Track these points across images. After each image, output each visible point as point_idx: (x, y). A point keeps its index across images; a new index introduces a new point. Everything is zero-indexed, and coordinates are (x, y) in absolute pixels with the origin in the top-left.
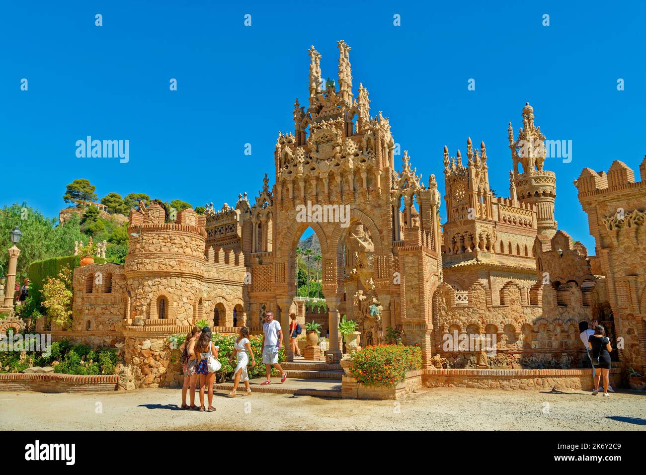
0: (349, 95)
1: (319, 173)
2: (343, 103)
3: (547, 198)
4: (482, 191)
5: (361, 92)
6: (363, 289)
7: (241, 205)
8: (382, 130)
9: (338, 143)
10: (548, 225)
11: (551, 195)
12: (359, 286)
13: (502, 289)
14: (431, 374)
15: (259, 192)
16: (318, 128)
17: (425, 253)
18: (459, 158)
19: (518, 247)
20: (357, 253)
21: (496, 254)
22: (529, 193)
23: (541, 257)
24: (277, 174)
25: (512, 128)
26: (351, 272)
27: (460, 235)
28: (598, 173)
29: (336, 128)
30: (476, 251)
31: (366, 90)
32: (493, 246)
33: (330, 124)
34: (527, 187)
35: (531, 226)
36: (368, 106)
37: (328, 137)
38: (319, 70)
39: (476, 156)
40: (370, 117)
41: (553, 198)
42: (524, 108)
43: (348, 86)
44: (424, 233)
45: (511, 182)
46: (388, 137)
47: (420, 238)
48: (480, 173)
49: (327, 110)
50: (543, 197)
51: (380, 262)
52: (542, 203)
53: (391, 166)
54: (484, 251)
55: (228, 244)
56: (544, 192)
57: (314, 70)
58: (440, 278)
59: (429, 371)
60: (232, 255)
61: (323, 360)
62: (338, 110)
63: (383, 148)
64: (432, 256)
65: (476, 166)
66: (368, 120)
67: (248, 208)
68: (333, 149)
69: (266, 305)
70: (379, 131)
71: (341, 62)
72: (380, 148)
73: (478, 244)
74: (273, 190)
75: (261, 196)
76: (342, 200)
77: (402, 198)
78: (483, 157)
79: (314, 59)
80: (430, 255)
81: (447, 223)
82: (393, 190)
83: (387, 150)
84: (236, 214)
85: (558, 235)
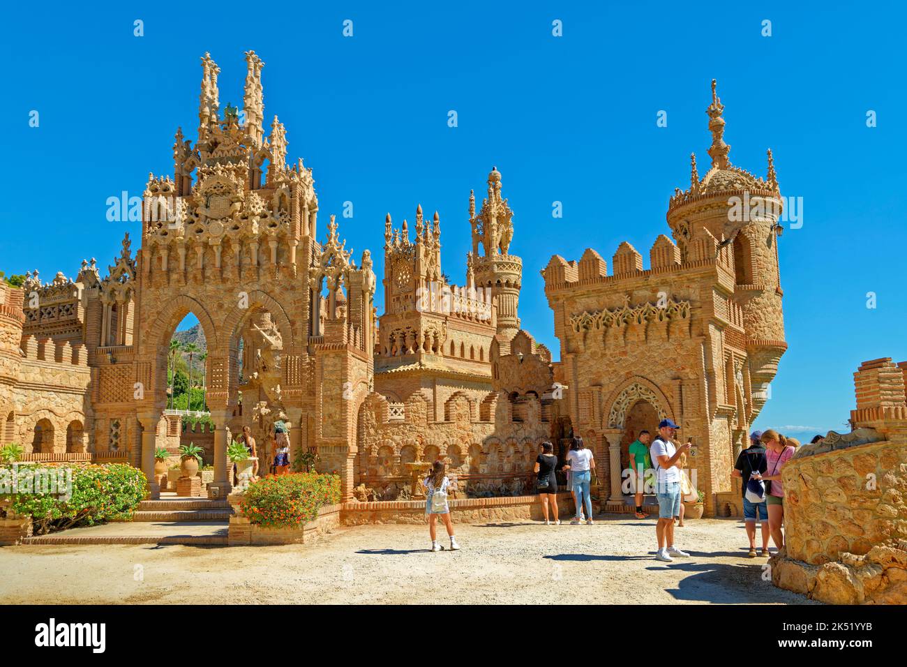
0: (258, 131)
1: (208, 238)
2: (249, 141)
3: (509, 289)
4: (432, 276)
5: (276, 129)
6: (267, 399)
7: (85, 276)
8: (302, 183)
9: (238, 197)
10: (510, 323)
11: (515, 286)
12: (262, 396)
13: (448, 401)
14: (352, 508)
15: (115, 258)
16: (210, 173)
17: (352, 354)
18: (406, 231)
19: (472, 349)
20: (259, 350)
21: (445, 357)
22: (490, 282)
23: (497, 362)
24: (144, 234)
25: (474, 198)
26: (251, 377)
27: (400, 331)
28: (569, 263)
29: (237, 175)
30: (420, 353)
31: (282, 127)
32: (442, 347)
33: (228, 170)
34: (488, 273)
35: (489, 323)
36: (283, 150)
37: (224, 188)
38: (216, 89)
39: (427, 230)
40: (286, 165)
41: (517, 290)
42: (491, 174)
43: (258, 118)
44: (352, 327)
45: (469, 267)
46: (310, 195)
47: (345, 334)
48: (430, 252)
49: (223, 148)
50: (506, 288)
51: (291, 364)
52: (504, 295)
53: (311, 234)
54: (429, 352)
55: (62, 332)
56: (507, 282)
57: (208, 89)
58: (370, 387)
59: (350, 505)
60: (67, 349)
61: (204, 495)
62: (241, 150)
63: (302, 209)
64: (360, 357)
65: (426, 243)
66: (283, 169)
67: (97, 282)
68: (231, 205)
69: (119, 421)
70: (298, 186)
71: (249, 82)
72: (298, 210)
73: (422, 344)
74: (137, 257)
75: (117, 265)
76: (240, 277)
77: (325, 279)
78: (436, 233)
79: (208, 72)
80: (358, 356)
81: (384, 315)
82: (312, 268)
83: (308, 213)
84: (77, 290)
85: (520, 336)
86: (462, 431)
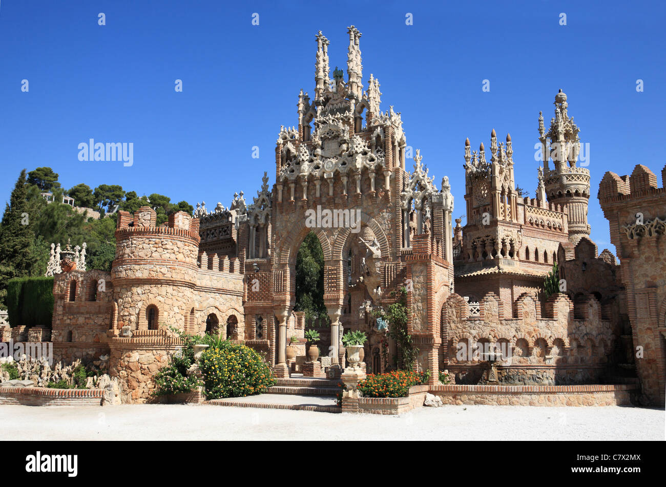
0: (358, 87)
1: (324, 173)
2: (351, 97)
3: (579, 198)
4: (507, 190)
5: (372, 84)
6: (371, 299)
7: (237, 206)
8: (393, 126)
9: (345, 140)
10: (580, 229)
11: (584, 195)
12: (367, 296)
13: (516, 301)
14: (437, 390)
15: (258, 191)
16: (324, 123)
17: (435, 262)
18: (483, 152)
19: (545, 254)
20: (364, 259)
21: (520, 261)
22: (560, 193)
23: (564, 266)
24: (278, 172)
25: (542, 118)
26: (358, 281)
28: (621, 177)
29: (344, 123)
30: (498, 259)
31: (377, 82)
32: (518, 252)
33: (337, 119)
34: (557, 186)
35: (561, 230)
36: (378, 99)
37: (334, 134)
38: (327, 57)
39: (500, 150)
40: (380, 112)
41: (587, 199)
42: (557, 96)
43: (358, 77)
44: (435, 240)
45: (540, 180)
46: (399, 134)
47: (429, 246)
48: (504, 170)
49: (334, 102)
50: (575, 197)
51: (388, 270)
52: (574, 204)
53: (401, 166)
54: (506, 258)
55: (221, 248)
56: (577, 191)
57: (321, 59)
58: (451, 289)
59: (435, 387)
60: (226, 261)
61: (323, 375)
62: (346, 103)
63: (394, 147)
64: (442, 265)
65: (500, 162)
66: (378, 115)
67: (245, 210)
68: (340, 146)
69: (262, 316)
70: (390, 128)
71: (351, 50)
72: (391, 147)
73: (500, 250)
74: (272, 190)
75: (259, 196)
77: (412, 201)
78: (509, 153)
79: (321, 46)
80: (440, 264)
81: (466, 226)
82: (403, 193)
83: (398, 149)
84: (231, 216)
85: (582, 243)
86: (529, 327)
